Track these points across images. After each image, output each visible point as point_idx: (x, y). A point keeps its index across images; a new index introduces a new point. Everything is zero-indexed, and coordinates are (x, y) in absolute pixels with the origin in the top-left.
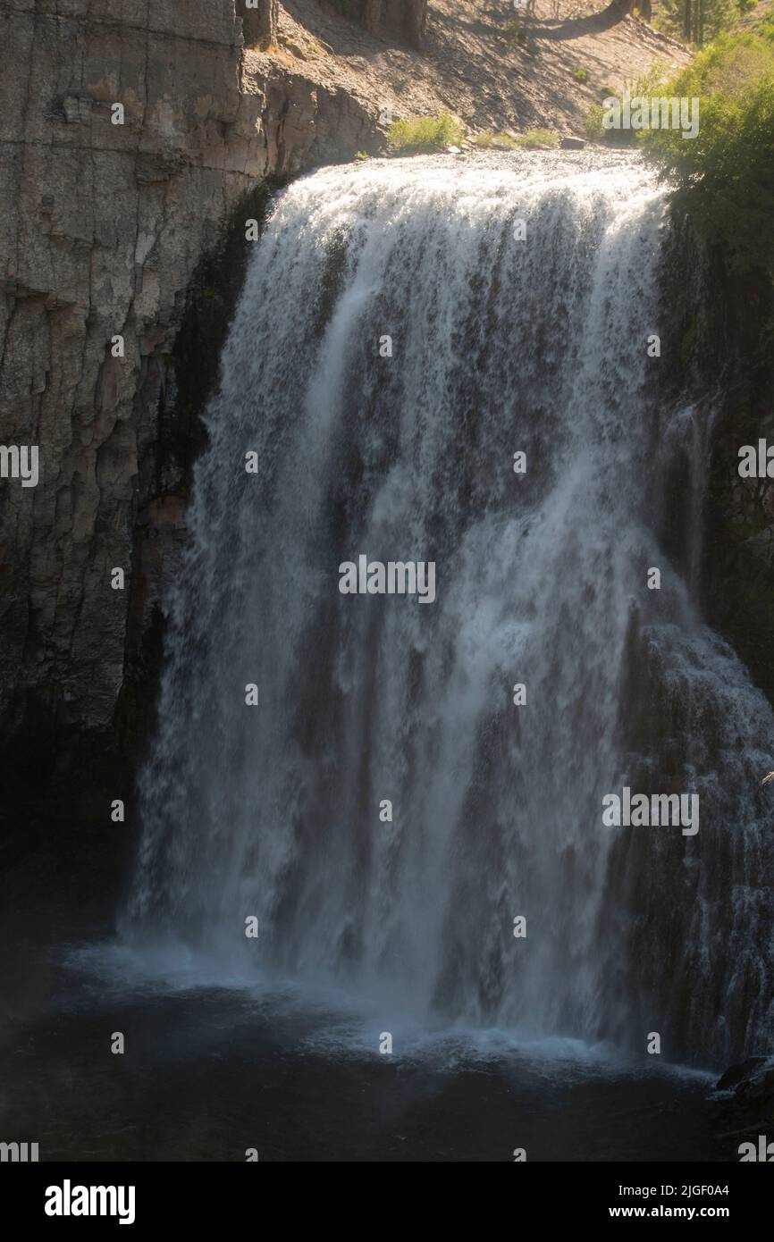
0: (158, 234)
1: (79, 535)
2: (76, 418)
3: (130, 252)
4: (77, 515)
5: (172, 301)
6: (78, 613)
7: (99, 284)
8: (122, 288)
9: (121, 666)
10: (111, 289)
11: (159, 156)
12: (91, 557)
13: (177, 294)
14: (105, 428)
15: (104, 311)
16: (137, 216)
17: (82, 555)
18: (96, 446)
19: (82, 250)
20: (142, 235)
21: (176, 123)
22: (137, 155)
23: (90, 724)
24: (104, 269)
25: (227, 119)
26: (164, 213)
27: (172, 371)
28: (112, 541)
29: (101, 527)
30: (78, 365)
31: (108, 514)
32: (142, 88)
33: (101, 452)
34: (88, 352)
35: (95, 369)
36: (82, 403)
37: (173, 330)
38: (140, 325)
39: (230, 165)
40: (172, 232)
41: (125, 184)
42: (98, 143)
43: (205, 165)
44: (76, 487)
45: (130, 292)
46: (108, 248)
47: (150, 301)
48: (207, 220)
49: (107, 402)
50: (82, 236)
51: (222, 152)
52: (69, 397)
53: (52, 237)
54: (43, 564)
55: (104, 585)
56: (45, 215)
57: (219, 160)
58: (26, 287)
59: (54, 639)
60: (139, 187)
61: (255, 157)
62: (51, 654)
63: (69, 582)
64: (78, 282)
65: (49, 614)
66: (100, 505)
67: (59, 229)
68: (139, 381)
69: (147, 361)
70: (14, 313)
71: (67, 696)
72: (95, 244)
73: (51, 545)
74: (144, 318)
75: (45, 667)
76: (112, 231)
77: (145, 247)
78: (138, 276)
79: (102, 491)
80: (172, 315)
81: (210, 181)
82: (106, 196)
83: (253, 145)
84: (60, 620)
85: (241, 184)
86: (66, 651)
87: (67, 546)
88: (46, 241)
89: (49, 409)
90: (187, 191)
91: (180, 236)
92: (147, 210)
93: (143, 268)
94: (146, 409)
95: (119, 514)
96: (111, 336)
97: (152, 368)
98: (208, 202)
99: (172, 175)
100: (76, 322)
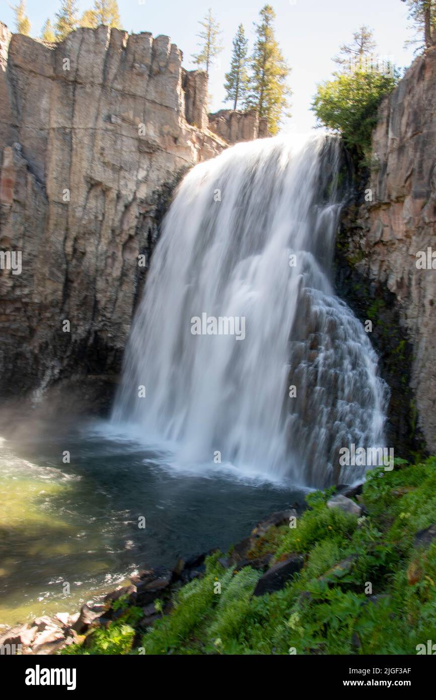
0: (148, 171)
1: (115, 275)
2: (113, 231)
3: (135, 173)
4: (115, 268)
5: (151, 194)
6: (114, 306)
7: (122, 182)
8: (132, 186)
10: (126, 185)
11: (147, 142)
12: (121, 285)
13: (154, 192)
14: (125, 237)
15: (124, 192)
16: (139, 162)
17: (117, 283)
18: (122, 243)
19: (118, 169)
20: (141, 170)
21: (155, 132)
22: (139, 140)
23: (118, 346)
24: (125, 178)
25: (176, 136)
27: (154, 224)
28: (128, 280)
29: (124, 274)
30: (114, 211)
32: (142, 118)
33: (124, 245)
34: (118, 207)
35: (120, 214)
36: (115, 225)
37: (154, 207)
38: (138, 201)
39: (178, 154)
40: (153, 171)
41: (134, 149)
42: (124, 133)
43: (168, 151)
44: (114, 257)
45: (135, 188)
46: (126, 171)
47: (143, 193)
48: (168, 171)
49: (126, 227)
50: (115, 163)
51: (175, 149)
52: (110, 223)
53: (104, 163)
54: (100, 284)
55: (125, 296)
56: (102, 154)
57: (173, 151)
58: (94, 180)
59: (105, 313)
60: (140, 152)
61: (188, 155)
62: (104, 319)
63: (111, 292)
64: (114, 180)
65: (102, 303)
66: (124, 266)
67: (106, 160)
68: (138, 222)
69: (144, 216)
70: (90, 189)
71: (110, 335)
72: (121, 168)
73: (104, 278)
74: (140, 199)
75: (102, 323)
76: (128, 165)
77: (142, 174)
78: (138, 183)
79: (124, 261)
80: (152, 200)
81: (170, 157)
82: (126, 152)
83: (188, 150)
84: (107, 306)
85: (183, 163)
86: (110, 319)
87: (110, 279)
88: (102, 164)
89: (104, 228)
90: (160, 159)
91: (156, 172)
92: (143, 161)
93: (141, 182)
94: (143, 235)
95: (131, 271)
96: (127, 202)
97: (146, 220)
98: (168, 164)
99: (154, 151)
100: (113, 195)
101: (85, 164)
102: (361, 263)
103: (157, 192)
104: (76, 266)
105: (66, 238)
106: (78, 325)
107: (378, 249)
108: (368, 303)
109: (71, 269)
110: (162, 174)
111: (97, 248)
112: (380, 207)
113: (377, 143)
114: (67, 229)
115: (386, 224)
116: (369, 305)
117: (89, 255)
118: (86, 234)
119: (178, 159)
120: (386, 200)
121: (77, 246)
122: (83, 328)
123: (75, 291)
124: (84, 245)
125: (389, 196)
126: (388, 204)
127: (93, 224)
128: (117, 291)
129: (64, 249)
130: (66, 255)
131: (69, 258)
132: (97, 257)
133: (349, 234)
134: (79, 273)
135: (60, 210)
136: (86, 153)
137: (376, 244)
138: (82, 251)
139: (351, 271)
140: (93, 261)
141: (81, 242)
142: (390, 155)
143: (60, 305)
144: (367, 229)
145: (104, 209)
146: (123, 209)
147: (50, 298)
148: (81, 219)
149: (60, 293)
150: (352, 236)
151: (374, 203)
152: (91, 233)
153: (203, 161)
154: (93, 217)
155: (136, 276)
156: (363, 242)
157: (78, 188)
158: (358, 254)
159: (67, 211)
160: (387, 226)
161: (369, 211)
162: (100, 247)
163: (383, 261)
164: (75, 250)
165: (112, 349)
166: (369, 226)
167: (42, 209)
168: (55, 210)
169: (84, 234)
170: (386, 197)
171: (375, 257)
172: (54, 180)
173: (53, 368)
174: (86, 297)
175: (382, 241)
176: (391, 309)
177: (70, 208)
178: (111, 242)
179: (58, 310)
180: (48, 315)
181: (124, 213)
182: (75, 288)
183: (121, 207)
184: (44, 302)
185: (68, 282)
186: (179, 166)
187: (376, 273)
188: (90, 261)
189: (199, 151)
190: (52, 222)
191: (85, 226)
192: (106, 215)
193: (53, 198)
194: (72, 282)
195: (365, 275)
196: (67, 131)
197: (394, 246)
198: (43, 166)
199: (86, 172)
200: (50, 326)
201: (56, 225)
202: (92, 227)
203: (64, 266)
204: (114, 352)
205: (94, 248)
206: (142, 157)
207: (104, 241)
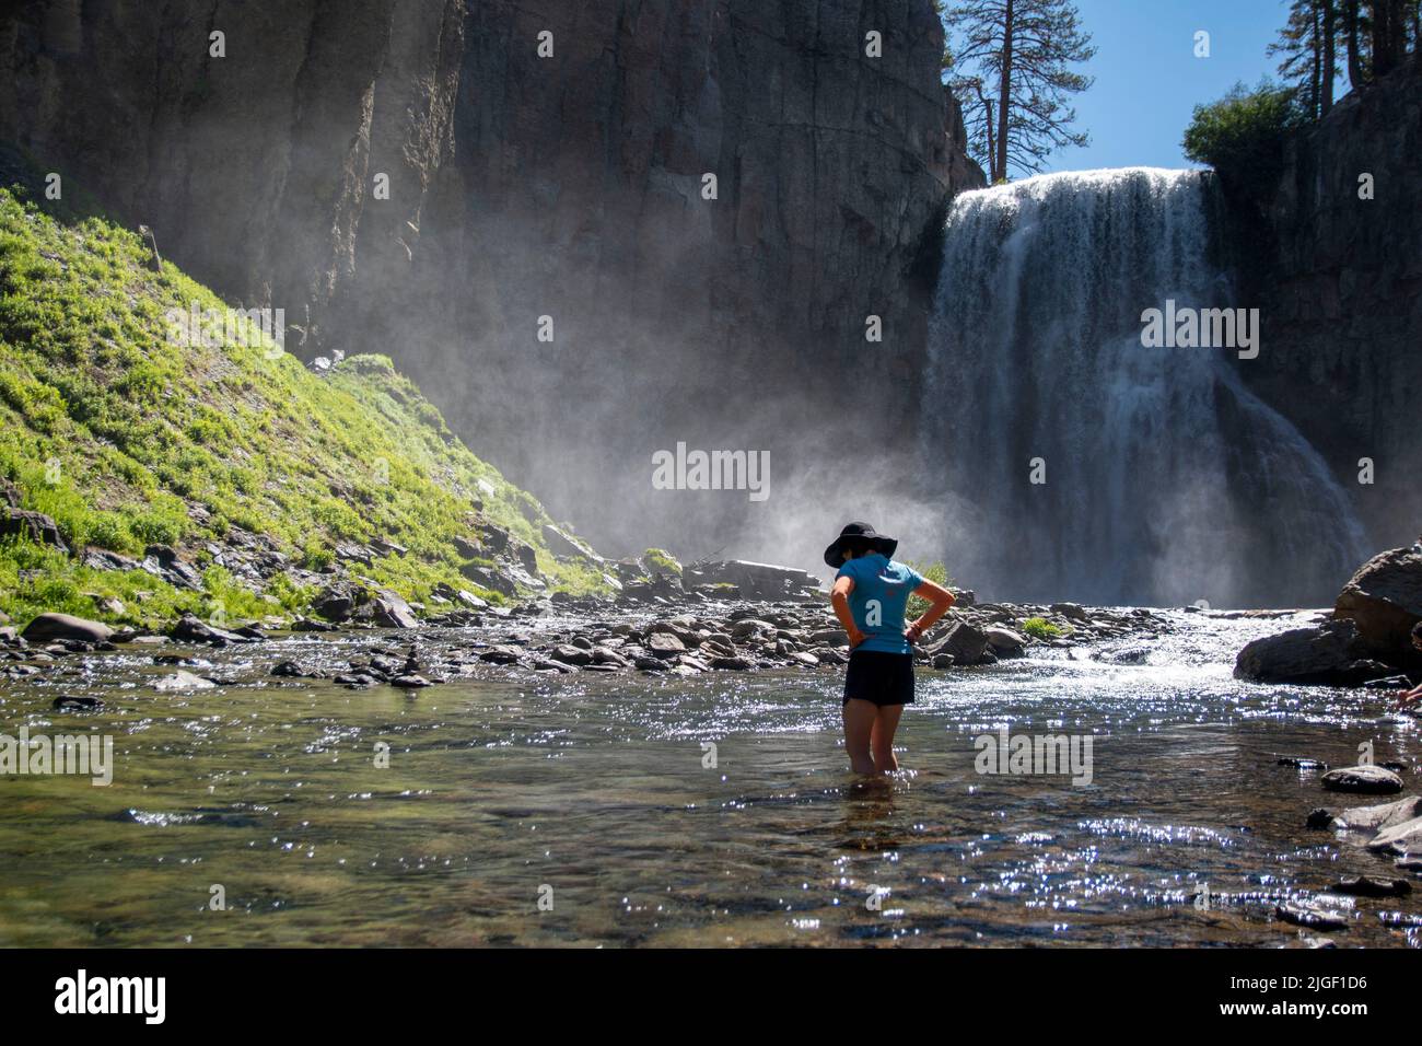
0: (908, 201)
3: (898, 206)
5: (915, 240)
7: (886, 220)
8: (895, 225)
10: (891, 224)
11: (911, 155)
13: (917, 236)
15: (887, 235)
16: (901, 187)
19: (881, 198)
20: (902, 199)
21: (919, 140)
22: (903, 152)
24: (888, 211)
26: (912, 191)
32: (905, 117)
38: (902, 249)
39: (937, 176)
40: (915, 202)
41: (897, 167)
42: (887, 141)
43: (928, 171)
45: (898, 228)
46: (890, 201)
47: (907, 236)
48: (928, 202)
50: (879, 189)
51: (935, 168)
57: (935, 172)
58: (853, 212)
60: (903, 171)
61: (945, 176)
64: (877, 215)
67: (870, 183)
70: (847, 227)
72: (885, 196)
74: (903, 245)
76: (891, 192)
77: (904, 206)
81: (930, 181)
82: (889, 171)
83: (945, 169)
88: (864, 189)
90: (921, 182)
91: (918, 205)
92: (905, 186)
96: (889, 250)
98: (928, 194)
99: (916, 170)
100: (875, 239)
110: (925, 208)
112: (1297, 277)
114: (815, 291)
119: (938, 184)
125: (1317, 266)
126: (1314, 276)
135: (805, 259)
142: (1320, 215)
146: (886, 260)
148: (837, 275)
151: (1291, 272)
159: (815, 261)
161: (1280, 282)
163: (1294, 347)
167: (784, 256)
168: (799, 258)
177: (818, 256)
183: (883, 258)
190: (795, 277)
193: (796, 239)
196: (809, 129)
197: (1320, 328)
199: (844, 200)
201: (800, 282)
206: (904, 180)
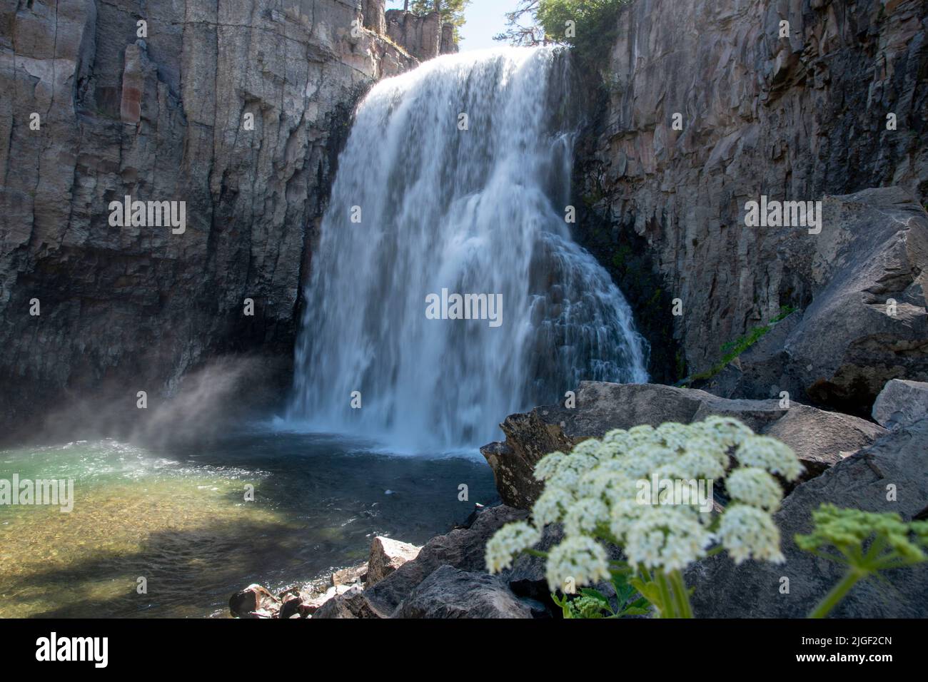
0: (319, 88)
1: (276, 223)
2: (274, 164)
3: (303, 89)
4: (275, 213)
5: (324, 117)
6: (276, 263)
7: (287, 100)
8: (299, 105)
9: (296, 290)
10: (293, 104)
11: (319, 48)
12: (284, 236)
14: (289, 172)
15: (289, 113)
16: (307, 74)
17: (279, 234)
18: (285, 180)
19: (281, 82)
20: (309, 84)
21: (327, 35)
22: (307, 45)
23: (281, 317)
24: (290, 93)
25: (353, 42)
26: (322, 77)
27: (326, 157)
28: (293, 230)
29: (288, 221)
30: (276, 137)
31: (292, 216)
32: (311, 16)
33: (288, 183)
34: (281, 132)
35: (285, 140)
36: (278, 156)
37: (326, 134)
38: (307, 125)
39: (355, 66)
40: (325, 87)
41: (301, 57)
42: (288, 34)
43: (343, 62)
44: (275, 198)
45: (303, 108)
46: (291, 84)
47: (313, 114)
48: (343, 87)
49: (291, 159)
50: (278, 74)
51: (351, 59)
52: (271, 153)
53: (263, 73)
54: (258, 234)
55: (289, 250)
56: (260, 61)
57: (350, 62)
58: (250, 94)
59: (263, 273)
60: (309, 61)
61: (368, 67)
62: (261, 280)
63: (271, 245)
64: (276, 97)
65: (260, 260)
66: (287, 210)
67: (266, 69)
68: (307, 152)
69: (312, 145)
70: (244, 107)
71: (270, 303)
72: (285, 81)
73: (262, 226)
74: (310, 122)
75: (259, 287)
76: (294, 77)
77: (311, 90)
78: (307, 102)
79: (289, 204)
80: (324, 124)
81: (345, 70)
82: (291, 60)
83: (367, 62)
84: (266, 264)
85: (361, 77)
86: (270, 281)
87: (270, 227)
88: (260, 74)
89: (262, 159)
90: (333, 70)
91: (329, 89)
92: (312, 73)
93: (310, 99)
94: (312, 170)
95: (297, 218)
96: (292, 126)
97: (316, 151)
98: (343, 78)
99: (326, 60)
100: (275, 116)
101: (237, 73)
102: (599, 203)
103: (331, 115)
104: (225, 210)
105: (211, 172)
106: (228, 289)
107: (620, 186)
108: (611, 250)
109: (218, 214)
110: (336, 92)
111: (253, 186)
112: (624, 136)
113: (618, 62)
114: (213, 160)
115: (632, 157)
116: (614, 252)
117: (243, 196)
118: (241, 166)
119: (355, 72)
120: (633, 129)
121: (226, 183)
122: (234, 294)
123: (224, 244)
124: (237, 181)
125: (636, 124)
126: (634, 134)
127: (249, 154)
128: (279, 243)
129: (210, 188)
130: (212, 195)
131: (216, 199)
132: (253, 199)
133: (585, 169)
134: (229, 219)
135: (203, 135)
136: (239, 59)
137: (619, 180)
138: (235, 189)
139: (588, 214)
140: (249, 203)
141: (233, 177)
142: (637, 76)
143: (203, 262)
144: (608, 163)
145: (263, 134)
146: (288, 135)
147: (191, 253)
148: (234, 147)
149: (204, 246)
150: (588, 171)
151: (618, 132)
152: (247, 166)
153: (385, 77)
154: (248, 145)
155: (303, 224)
156: (602, 178)
157: (228, 105)
158: (596, 192)
159: (213, 135)
160: (633, 159)
161: (610, 141)
162: (257, 185)
163: (626, 201)
164: (224, 189)
165: (272, 321)
166: (610, 158)
167: (178, 132)
168: (196, 134)
169: (237, 167)
170: (632, 125)
171: (617, 196)
172: (195, 93)
173: (192, 348)
174: (239, 251)
175: (626, 177)
176: (640, 255)
177: (217, 132)
178: (272, 178)
179: (200, 270)
180: (187, 275)
181: (288, 141)
182: (224, 239)
183: (285, 133)
184: (182, 259)
185: (215, 231)
186: (357, 81)
187: (618, 214)
188: (245, 203)
189: (380, 63)
190: (192, 150)
191: (238, 156)
192: (265, 142)
193: (193, 117)
194: (220, 231)
195: (604, 218)
196: (211, 27)
197: (642, 183)
198: (178, 74)
199: (240, 84)
200: (189, 292)
201: (198, 154)
202: (248, 157)
203: (210, 210)
204: (275, 324)
205: (251, 186)
206: (311, 68)
207: (262, 177)
